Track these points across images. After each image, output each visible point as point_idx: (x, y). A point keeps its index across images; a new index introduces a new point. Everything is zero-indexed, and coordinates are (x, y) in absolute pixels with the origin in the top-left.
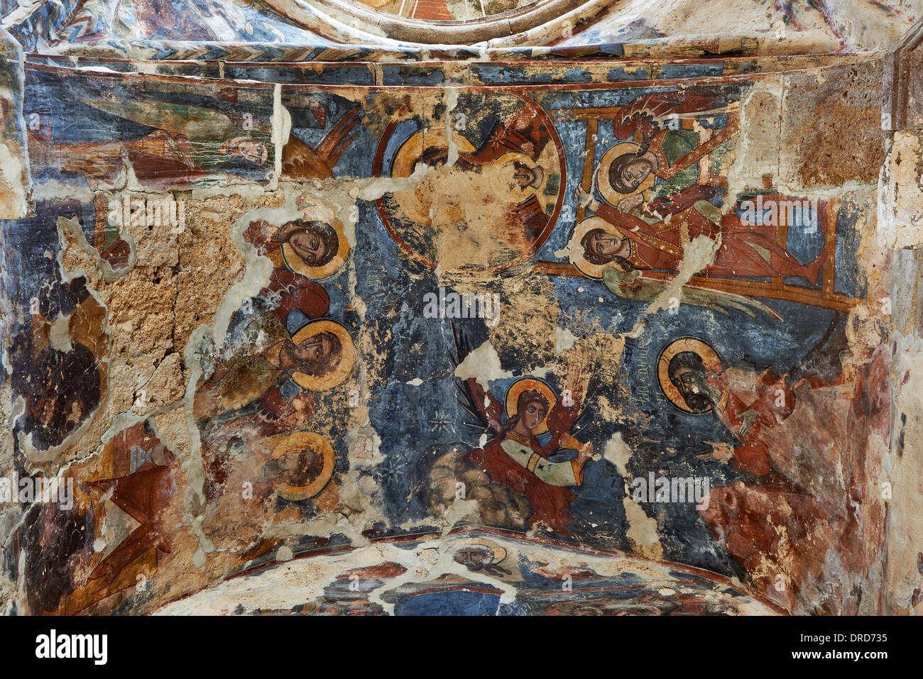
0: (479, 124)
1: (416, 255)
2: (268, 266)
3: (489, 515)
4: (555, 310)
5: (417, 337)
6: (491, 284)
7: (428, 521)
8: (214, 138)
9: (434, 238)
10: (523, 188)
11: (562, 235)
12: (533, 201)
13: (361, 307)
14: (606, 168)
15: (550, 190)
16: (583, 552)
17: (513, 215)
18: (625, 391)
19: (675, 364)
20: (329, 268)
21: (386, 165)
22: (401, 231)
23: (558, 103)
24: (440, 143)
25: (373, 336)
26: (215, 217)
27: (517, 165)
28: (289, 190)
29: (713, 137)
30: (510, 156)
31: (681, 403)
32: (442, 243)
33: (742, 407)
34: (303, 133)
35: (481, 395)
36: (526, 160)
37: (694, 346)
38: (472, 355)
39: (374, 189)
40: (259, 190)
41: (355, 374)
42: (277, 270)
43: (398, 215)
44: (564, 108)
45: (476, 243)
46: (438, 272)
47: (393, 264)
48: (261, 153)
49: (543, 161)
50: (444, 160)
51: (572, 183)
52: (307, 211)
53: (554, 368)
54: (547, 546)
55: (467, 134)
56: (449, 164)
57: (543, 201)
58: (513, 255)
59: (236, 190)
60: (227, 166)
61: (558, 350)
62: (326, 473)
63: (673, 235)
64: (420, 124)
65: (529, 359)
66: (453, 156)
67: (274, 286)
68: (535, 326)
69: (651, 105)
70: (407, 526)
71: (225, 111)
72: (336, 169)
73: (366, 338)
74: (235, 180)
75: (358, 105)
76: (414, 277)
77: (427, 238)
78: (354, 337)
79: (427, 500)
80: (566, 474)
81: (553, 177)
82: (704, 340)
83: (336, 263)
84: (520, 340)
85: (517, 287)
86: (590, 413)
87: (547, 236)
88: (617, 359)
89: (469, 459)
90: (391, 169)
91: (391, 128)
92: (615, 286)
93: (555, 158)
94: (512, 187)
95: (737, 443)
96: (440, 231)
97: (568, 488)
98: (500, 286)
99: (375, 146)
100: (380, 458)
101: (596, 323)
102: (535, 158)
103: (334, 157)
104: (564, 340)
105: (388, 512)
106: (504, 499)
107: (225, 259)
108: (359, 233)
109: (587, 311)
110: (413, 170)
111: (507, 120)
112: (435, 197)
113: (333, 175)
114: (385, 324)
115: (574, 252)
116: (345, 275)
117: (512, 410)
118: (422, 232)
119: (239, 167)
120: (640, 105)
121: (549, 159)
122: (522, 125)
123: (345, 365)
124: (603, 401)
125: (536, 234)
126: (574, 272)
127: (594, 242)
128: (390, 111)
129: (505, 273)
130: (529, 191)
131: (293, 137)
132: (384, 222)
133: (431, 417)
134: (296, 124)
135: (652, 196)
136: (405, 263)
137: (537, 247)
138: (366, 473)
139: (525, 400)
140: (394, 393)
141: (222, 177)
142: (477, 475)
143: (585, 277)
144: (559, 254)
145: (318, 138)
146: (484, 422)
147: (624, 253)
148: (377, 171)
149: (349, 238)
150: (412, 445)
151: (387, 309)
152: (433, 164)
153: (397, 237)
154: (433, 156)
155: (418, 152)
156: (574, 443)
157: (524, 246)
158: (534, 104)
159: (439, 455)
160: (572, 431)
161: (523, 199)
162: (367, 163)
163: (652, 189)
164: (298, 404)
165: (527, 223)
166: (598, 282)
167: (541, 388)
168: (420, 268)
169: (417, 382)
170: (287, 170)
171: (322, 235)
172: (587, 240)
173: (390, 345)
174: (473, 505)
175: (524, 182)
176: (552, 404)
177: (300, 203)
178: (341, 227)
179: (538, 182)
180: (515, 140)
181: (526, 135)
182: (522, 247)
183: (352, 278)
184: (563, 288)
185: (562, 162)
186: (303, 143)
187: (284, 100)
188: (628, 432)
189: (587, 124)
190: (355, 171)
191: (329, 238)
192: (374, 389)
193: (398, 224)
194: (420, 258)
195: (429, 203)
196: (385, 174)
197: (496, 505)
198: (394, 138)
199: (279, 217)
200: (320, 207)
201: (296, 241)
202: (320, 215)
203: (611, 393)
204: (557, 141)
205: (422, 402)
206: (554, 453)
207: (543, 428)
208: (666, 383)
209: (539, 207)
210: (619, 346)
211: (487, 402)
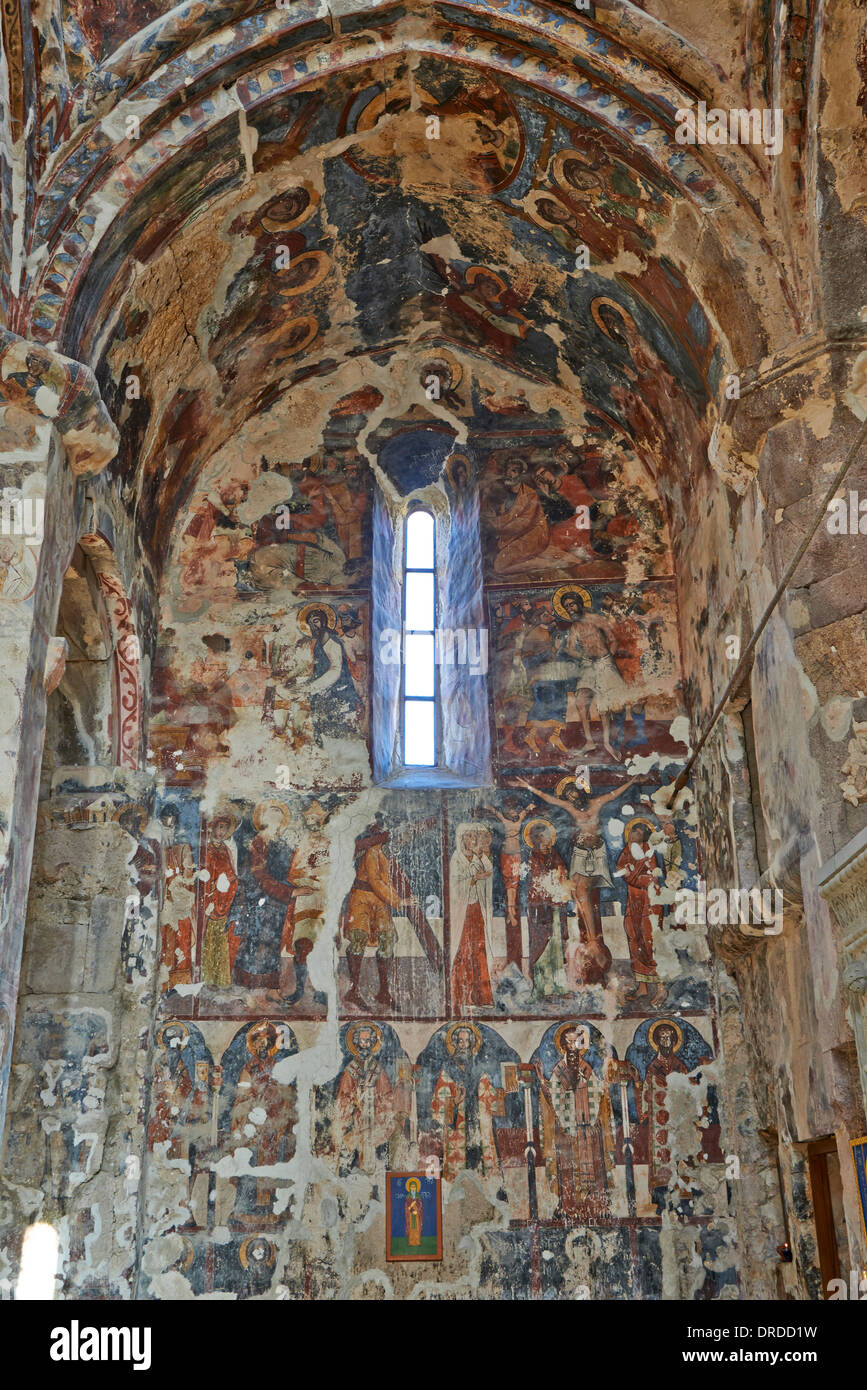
0: (442, 85)
1: (382, 180)
2: (252, 240)
3: (450, 331)
4: (509, 235)
5: (384, 233)
6: (452, 201)
7: (400, 338)
8: (193, 184)
9: (398, 163)
10: (484, 143)
11: (518, 190)
12: (492, 157)
13: (333, 230)
14: (561, 161)
15: (510, 153)
16: (522, 375)
17: (475, 160)
18: (564, 302)
19: (603, 309)
20: (303, 217)
21: (350, 125)
22: (367, 166)
23: (520, 91)
24: (402, 95)
25: (345, 245)
26: (203, 234)
27: (479, 123)
28: (263, 178)
29: (650, 202)
30: (473, 115)
31: (605, 331)
32: (407, 166)
33: (646, 364)
34: (270, 136)
35: (445, 266)
36: (486, 122)
37: (618, 307)
38: (435, 240)
39: (340, 146)
40: (237, 192)
41: (332, 273)
42: (258, 241)
43: (364, 156)
44: (527, 98)
45: (440, 170)
46: (403, 185)
47: (362, 191)
48: (233, 166)
49: (504, 127)
50: (407, 107)
51: (530, 155)
52: (280, 186)
53: (507, 269)
54: (495, 364)
55: (431, 91)
56: (412, 109)
57: (503, 159)
58: (473, 187)
59: (216, 206)
60: (207, 194)
61: (511, 260)
62: (313, 334)
63: (612, 237)
64: (381, 87)
65: (486, 256)
66: (415, 105)
67: (258, 251)
68: (491, 238)
69: (606, 141)
70: (382, 343)
71: (199, 159)
72: (304, 146)
73: (340, 248)
74: (213, 199)
75: (320, 91)
76: (380, 195)
77: (392, 165)
78: (329, 252)
79: (396, 327)
80: (514, 329)
81: (512, 143)
82: (627, 309)
83: (310, 210)
84: (478, 242)
85: (477, 210)
86: (533, 306)
87: (506, 186)
88: (559, 284)
89: (431, 300)
90: (355, 127)
91: (353, 98)
92: (562, 241)
93: (516, 130)
94: (474, 139)
95: (641, 377)
96: (404, 156)
97: (513, 337)
98: (461, 203)
99: (338, 117)
100: (357, 314)
101: (544, 256)
102: (497, 123)
103: (300, 138)
104: (516, 257)
105: (366, 340)
106: (462, 324)
107: (214, 254)
108: (327, 182)
109: (536, 247)
110: (376, 122)
111: (471, 88)
112: (398, 133)
113: (300, 152)
114: (354, 234)
115: (529, 205)
116: (318, 216)
117: (470, 281)
118: (387, 162)
119: (218, 187)
120: (596, 135)
121: (509, 129)
122: (484, 95)
123: (323, 271)
124: (546, 303)
125: (496, 182)
126: (527, 218)
127: (546, 207)
128: (352, 85)
129: (466, 197)
130: (489, 147)
131: (261, 145)
132: (351, 165)
133: (398, 278)
134: (262, 132)
135: (599, 204)
136: (372, 188)
137: (496, 190)
138: (346, 324)
139: (480, 279)
140: (366, 273)
141: (204, 206)
142: (442, 309)
143: (537, 226)
144: (515, 202)
145: (285, 132)
146: (447, 282)
147: (572, 224)
148: (342, 132)
149: (320, 188)
150: (383, 298)
151: (356, 223)
152: (396, 112)
153: (364, 172)
154: (397, 106)
155: (382, 107)
156: (522, 317)
157: (483, 186)
158: (497, 84)
159: (406, 299)
160: (519, 309)
161: (484, 152)
162: (331, 131)
163: (600, 198)
164: (286, 307)
165: (487, 170)
166: (547, 232)
167: (494, 277)
168: (386, 186)
169: (386, 261)
170: (258, 168)
171: (295, 197)
172: (540, 203)
173: (361, 244)
174: (435, 324)
175: (486, 138)
176: (504, 289)
177: (272, 185)
178: (310, 184)
179: (499, 142)
180: (476, 104)
181: (489, 104)
182: (482, 185)
183: (325, 216)
184: (517, 225)
185: (522, 136)
186: (270, 143)
187: (250, 123)
188: (563, 327)
189: (546, 118)
190: (319, 141)
191: (302, 197)
192: (348, 277)
193: (363, 162)
194: (385, 181)
195: (392, 140)
196: (349, 133)
197: (456, 327)
198: (356, 105)
199: (256, 203)
200: (291, 178)
201: (273, 213)
202: (291, 183)
203: (554, 302)
204: (518, 119)
205: (391, 272)
206: (504, 314)
207: (496, 299)
208: (596, 316)
209: (498, 163)
210: (561, 278)
211: (448, 270)
